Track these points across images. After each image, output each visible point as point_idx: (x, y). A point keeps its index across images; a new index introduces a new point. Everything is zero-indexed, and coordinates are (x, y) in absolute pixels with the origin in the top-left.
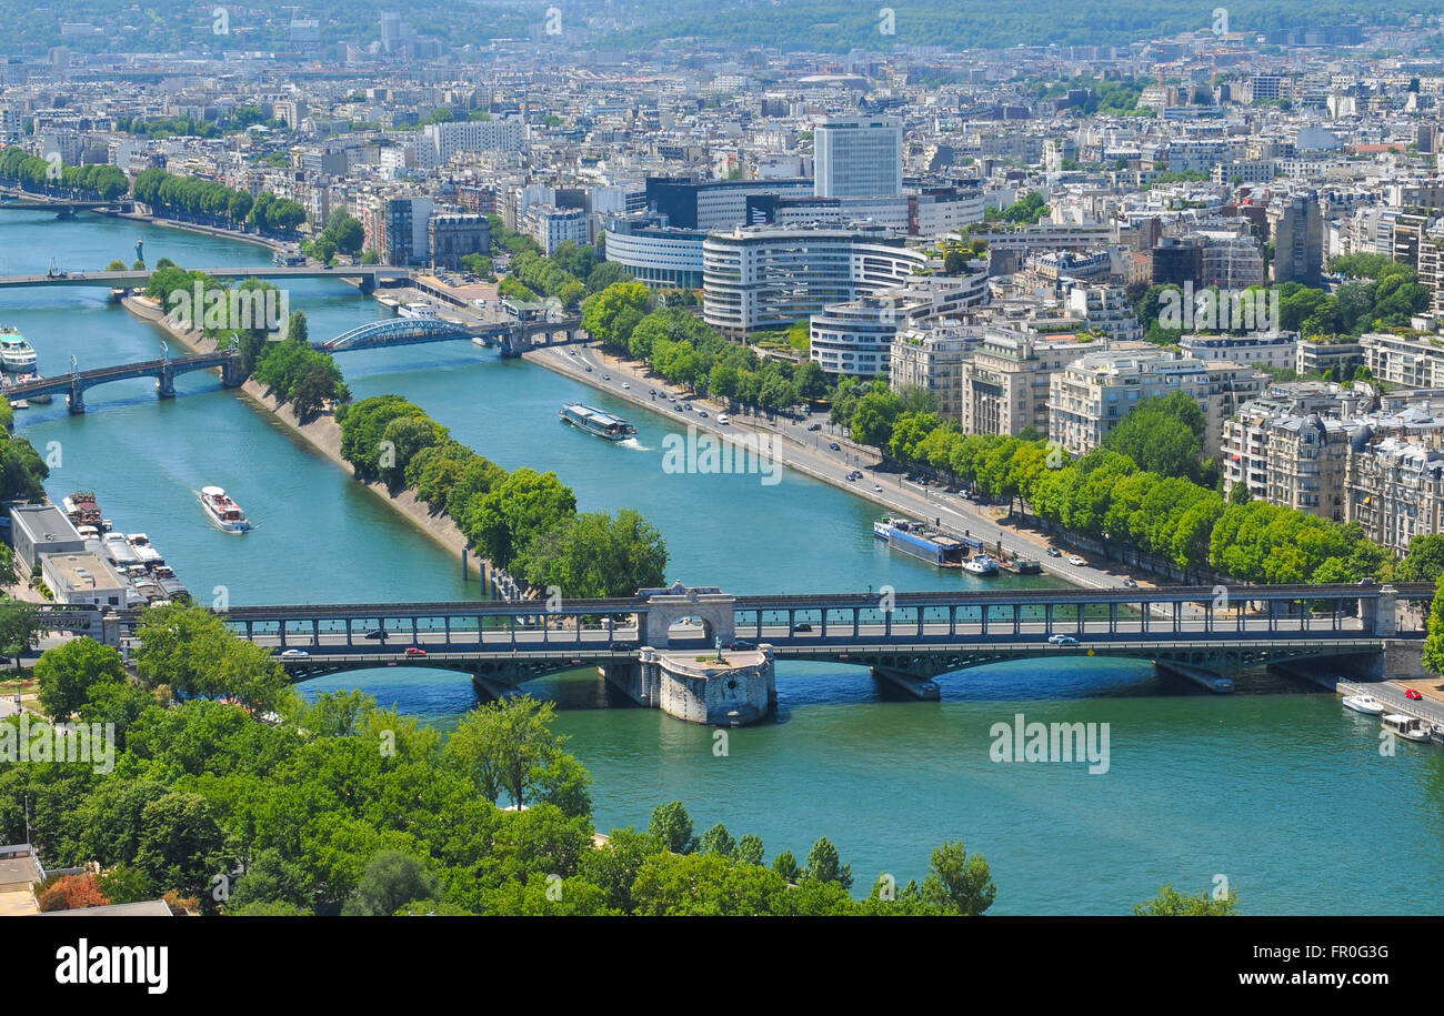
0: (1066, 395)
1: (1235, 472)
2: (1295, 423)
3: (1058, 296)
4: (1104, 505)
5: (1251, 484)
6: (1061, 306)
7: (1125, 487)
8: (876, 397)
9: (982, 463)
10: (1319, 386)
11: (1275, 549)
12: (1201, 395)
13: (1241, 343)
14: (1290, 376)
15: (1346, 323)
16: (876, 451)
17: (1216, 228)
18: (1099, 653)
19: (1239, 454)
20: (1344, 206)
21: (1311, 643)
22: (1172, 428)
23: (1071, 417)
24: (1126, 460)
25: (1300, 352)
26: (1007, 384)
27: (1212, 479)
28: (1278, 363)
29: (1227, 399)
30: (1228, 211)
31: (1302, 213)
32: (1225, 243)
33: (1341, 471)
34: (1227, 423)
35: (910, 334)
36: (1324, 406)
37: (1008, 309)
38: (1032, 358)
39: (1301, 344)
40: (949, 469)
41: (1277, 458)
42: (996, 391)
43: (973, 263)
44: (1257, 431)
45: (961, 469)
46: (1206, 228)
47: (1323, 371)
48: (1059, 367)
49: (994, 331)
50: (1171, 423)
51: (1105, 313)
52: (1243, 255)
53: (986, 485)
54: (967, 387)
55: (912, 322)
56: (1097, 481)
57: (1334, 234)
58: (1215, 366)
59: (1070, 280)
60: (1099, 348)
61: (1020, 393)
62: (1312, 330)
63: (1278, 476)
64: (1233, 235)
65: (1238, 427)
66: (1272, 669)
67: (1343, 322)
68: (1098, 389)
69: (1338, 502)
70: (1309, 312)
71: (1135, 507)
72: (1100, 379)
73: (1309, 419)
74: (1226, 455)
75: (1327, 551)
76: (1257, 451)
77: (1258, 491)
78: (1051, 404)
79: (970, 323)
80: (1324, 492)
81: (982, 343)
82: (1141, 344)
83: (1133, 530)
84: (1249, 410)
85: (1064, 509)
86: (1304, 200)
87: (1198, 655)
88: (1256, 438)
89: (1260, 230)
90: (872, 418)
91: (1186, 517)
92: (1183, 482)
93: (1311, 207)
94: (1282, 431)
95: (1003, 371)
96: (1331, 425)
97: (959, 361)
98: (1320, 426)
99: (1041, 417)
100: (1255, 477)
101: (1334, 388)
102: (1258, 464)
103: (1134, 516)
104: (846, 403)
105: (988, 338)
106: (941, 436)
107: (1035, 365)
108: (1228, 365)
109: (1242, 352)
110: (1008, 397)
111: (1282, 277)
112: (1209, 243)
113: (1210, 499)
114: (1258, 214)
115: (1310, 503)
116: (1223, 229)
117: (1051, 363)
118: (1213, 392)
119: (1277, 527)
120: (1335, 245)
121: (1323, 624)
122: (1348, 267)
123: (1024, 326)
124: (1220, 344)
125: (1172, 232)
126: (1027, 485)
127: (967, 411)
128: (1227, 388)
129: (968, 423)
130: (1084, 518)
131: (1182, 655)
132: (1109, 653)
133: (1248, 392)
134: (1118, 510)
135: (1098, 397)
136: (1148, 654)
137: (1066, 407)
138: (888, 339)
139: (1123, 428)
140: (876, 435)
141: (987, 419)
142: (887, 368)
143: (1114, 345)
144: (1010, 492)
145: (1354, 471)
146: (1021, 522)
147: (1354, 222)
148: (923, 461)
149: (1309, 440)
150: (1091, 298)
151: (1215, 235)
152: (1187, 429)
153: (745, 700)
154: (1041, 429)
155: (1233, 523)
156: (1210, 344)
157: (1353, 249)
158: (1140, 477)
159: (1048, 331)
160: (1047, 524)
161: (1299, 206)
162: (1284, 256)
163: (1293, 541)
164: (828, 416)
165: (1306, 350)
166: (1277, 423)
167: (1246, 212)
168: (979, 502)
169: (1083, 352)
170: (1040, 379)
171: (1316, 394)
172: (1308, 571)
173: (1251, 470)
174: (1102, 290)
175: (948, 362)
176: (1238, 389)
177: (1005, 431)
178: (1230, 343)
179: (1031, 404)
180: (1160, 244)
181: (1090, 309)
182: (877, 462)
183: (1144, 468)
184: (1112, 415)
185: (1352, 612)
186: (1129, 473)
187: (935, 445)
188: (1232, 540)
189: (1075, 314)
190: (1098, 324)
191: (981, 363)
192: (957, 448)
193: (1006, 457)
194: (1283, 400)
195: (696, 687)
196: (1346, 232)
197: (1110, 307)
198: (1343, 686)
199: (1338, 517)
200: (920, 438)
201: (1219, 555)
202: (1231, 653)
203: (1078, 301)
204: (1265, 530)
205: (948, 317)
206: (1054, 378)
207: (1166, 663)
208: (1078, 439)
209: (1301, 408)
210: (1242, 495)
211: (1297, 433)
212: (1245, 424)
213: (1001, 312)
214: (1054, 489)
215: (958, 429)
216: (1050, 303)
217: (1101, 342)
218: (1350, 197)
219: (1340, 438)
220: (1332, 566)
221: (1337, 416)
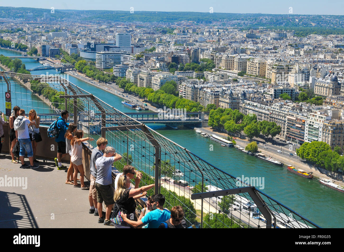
0: (154, 81)
1: (181, 94)
2: (190, 86)
3: (155, 64)
4: (159, 98)
5: (183, 96)
6: (155, 66)
7: (162, 96)
8: (123, 80)
9: (140, 92)
10: (195, 80)
11: (186, 106)
12: (176, 81)
13: (185, 73)
14: (192, 78)
15: (202, 70)
16: (123, 89)
17: (182, 53)
18: (156, 123)
19: (181, 91)
20: (203, 50)
21: (190, 121)
22: (171, 86)
23: (155, 84)
24: (163, 91)
25: (194, 74)
26: (145, 79)
27: (177, 95)
28: (191, 76)
29: (181, 82)
30: (184, 51)
31: (196, 51)
32: (183, 56)
33: (197, 94)
34: (180, 86)
35: (129, 70)
36: (195, 83)
37: (146, 66)
38: (149, 74)
39: (194, 73)
40: (135, 93)
41: (188, 91)
42: (143, 80)
43: (141, 58)
44: (184, 87)
45: (137, 93)
46: (180, 53)
47: (197, 78)
48: (154, 76)
49: (143, 70)
50: (171, 85)
51: (162, 67)
52: (186, 58)
53: (140, 95)
54: (139, 79)
55: (130, 68)
56: (158, 95)
57: (201, 55)
58: (179, 76)
59: (157, 61)
60: (160, 73)
61: (147, 80)
62: (196, 71)
63: (188, 94)
64: (185, 55)
65: (181, 86)
66: (184, 126)
67: (201, 70)
68: (160, 80)
69: (197, 99)
70: (196, 68)
71: (164, 99)
72: (160, 78)
73: (193, 85)
74: (180, 91)
75: (194, 107)
76: (184, 90)
77: (184, 97)
78: (152, 82)
79: (140, 68)
80: (195, 96)
81: (141, 71)
82: (168, 72)
83: (163, 103)
84: (183, 83)
85: (153, 99)
86: (196, 49)
87: (172, 123)
88: (184, 88)
89: (189, 54)
90: (122, 84)
91: (172, 101)
92: (173, 95)
93: (197, 50)
94: (188, 87)
95: (144, 76)
96: (196, 86)
97: (137, 75)
98: (194, 86)
99: (151, 84)
100: (184, 94)
101: (197, 80)
102: (184, 92)
103: (164, 101)
104: (118, 81)
105: (142, 71)
106: (134, 87)
107: (150, 76)
108: (181, 76)
109: (185, 74)
110: (145, 81)
111: (192, 62)
112: (181, 56)
113: (176, 98)
114: (189, 51)
115: (193, 99)
116: (183, 54)
117: (152, 75)
118: (178, 80)
119: (186, 103)
120: (201, 57)
121: (193, 118)
122: (203, 60)
123: (148, 69)
124: (181, 73)
125: (175, 54)
126: (147, 95)
127: (138, 83)
128: (181, 80)
129: (138, 85)
130: (156, 100)
131: (169, 123)
132: (157, 123)
133: (184, 81)
134: (161, 100)
135: (159, 81)
136: (164, 123)
137: (154, 83)
138: (126, 71)
139: (164, 86)
140: (123, 87)
141: (142, 84)
142: (126, 76)
143: (163, 72)
144: (144, 97)
145: (199, 94)
146: (146, 101)
147: (204, 53)
148: (131, 91)
149: (193, 88)
150: (160, 64)
151: (182, 55)
152: (173, 86)
153: (97, 130)
154: (150, 86)
155: (179, 102)
156: (180, 73)
157: (204, 58)
158: (165, 94)
159: (153, 70)
160: (150, 102)
161: (195, 50)
162: (193, 58)
163: (188, 105)
164: (115, 84)
165: (195, 74)
166: (188, 86)
167: (187, 51)
168: (140, 98)
169: (158, 73)
170: (150, 78)
171: (194, 81)
172: (191, 110)
173: (183, 93)
174: (162, 63)
175: (136, 75)
176: (183, 80)
177: (145, 86)
178: (183, 73)
179: (149, 82)
180: (173, 56)
181: (160, 66)
182: (123, 91)
183: (166, 93)
184: (162, 84)
185: (197, 116)
186: (163, 93)
187: (133, 89)
188: (179, 105)
189: (157, 67)
190: (161, 69)
191: (141, 75)
192: (136, 89)
193: (144, 91)
194: (189, 82)
195: (88, 128)
196: (203, 55)
197: (163, 66)
198: (195, 128)
199: (197, 101)
200: (131, 87)
201: (177, 107)
202: (178, 123)
203: (158, 65)
204: (184, 103)
205: (136, 67)
206: (153, 78)
207: (167, 125)
208: (156, 88)
209: (192, 83)
210: (182, 97)
211: (191, 87)
212: (183, 86)
213: (145, 66)
214: (151, 96)
215: (137, 86)
216: (154, 65)
217: (161, 72)
218: (204, 49)
219: (197, 88)
220: (194, 109)
221: (197, 85)
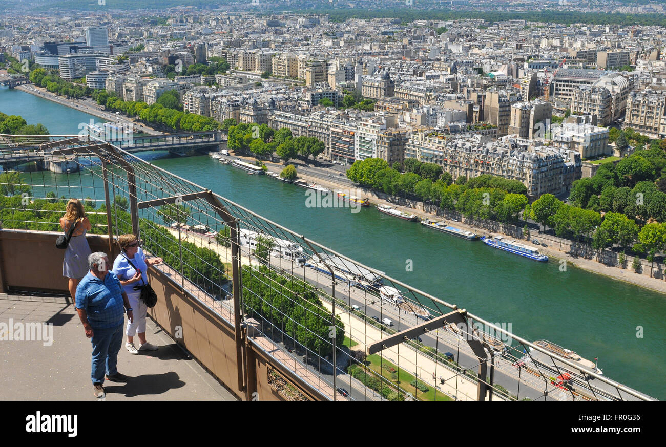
0: (147, 91)
1: (186, 107)
2: (198, 95)
3: (146, 68)
4: (156, 116)
5: (190, 109)
6: (147, 70)
7: (160, 112)
8: (103, 94)
9: (128, 108)
10: (204, 87)
11: (194, 124)
12: (179, 90)
13: (189, 78)
14: (200, 85)
15: (212, 72)
16: (104, 106)
17: (182, 51)
18: (155, 150)
19: (187, 103)
20: (211, 46)
21: (203, 144)
22: (172, 98)
23: (149, 96)
24: (161, 106)
25: (202, 79)
26: (134, 89)
27: (181, 109)
28: (197, 82)
29: (185, 91)
30: (185, 47)
31: (201, 47)
32: (184, 55)
33: (209, 106)
34: (184, 96)
35: (110, 78)
36: (205, 91)
37: (134, 72)
38: (139, 83)
39: (202, 77)
40: (121, 110)
41: (195, 103)
42: (131, 91)
43: (125, 61)
44: (190, 97)
45: (124, 110)
46: (179, 51)
47: (206, 83)
48: (145, 85)
49: (130, 77)
50: (172, 96)
51: (157, 72)
52: (189, 57)
53: (129, 113)
54: (124, 91)
55: (110, 75)
56: (154, 111)
57: (209, 52)
58: (181, 83)
59: (148, 64)
60: (155, 80)
61: (137, 91)
62: (205, 74)
63: (196, 107)
64: (186, 53)
65: (186, 97)
66: (195, 150)
67: (211, 72)
68: (154, 89)
69: (209, 113)
70: (203, 70)
71: (163, 116)
72: (155, 87)
73: (202, 94)
74: (184, 103)
75: (206, 124)
76: (191, 102)
77: (191, 111)
78: (144, 93)
79: (125, 75)
80: (206, 110)
81: (127, 80)
82: (165, 79)
83: (163, 121)
84: (189, 93)
85: (147, 117)
86: (201, 45)
87: (178, 149)
88: (190, 99)
89: (192, 52)
90: (102, 99)
91: (175, 118)
92: (175, 110)
93: (203, 46)
94: (196, 97)
95: (132, 86)
96: (207, 95)
97: (122, 84)
98: (204, 96)
99: (142, 97)
100: (191, 108)
101: (207, 87)
102: (191, 105)
103: (163, 118)
104: (95, 95)
105: (128, 79)
106: (118, 102)
107: (140, 85)
108: (184, 83)
109: (189, 79)
110: (134, 92)
111: (198, 62)
112: (181, 55)
113: (180, 113)
114: (192, 48)
115: (203, 113)
116: (184, 51)
117: (144, 84)
118: (181, 89)
119: (195, 119)
120: (209, 55)
121: (205, 140)
122: (213, 59)
123: (137, 75)
124: (184, 78)
125: (172, 52)
126: (139, 112)
127: (125, 96)
128: (184, 88)
129: (125, 99)
130: (152, 119)
131: (174, 149)
132: (158, 150)
133: (189, 89)
134: (159, 117)
135: (155, 91)
136: (167, 149)
137: (148, 94)
138: (105, 80)
139: (161, 98)
140: (103, 103)
141: (129, 97)
142: (105, 87)
143: (158, 79)
144: (135, 114)
145: (212, 105)
146: (138, 121)
147: (213, 49)
148: (115, 108)
149: (202, 99)
150: (153, 68)
151: (182, 53)
152: (175, 98)
153: (71, 167)
154: (142, 99)
155: (185, 118)
156: (181, 78)
157: (213, 56)
158: (164, 109)
159: (143, 76)
160: (144, 121)
161: (200, 46)
162: (198, 57)
163: (198, 122)
164: (91, 99)
165: (203, 79)
166: (195, 95)
167: (189, 47)
168: (128, 117)
169: (151, 81)
170: (141, 88)
171: (204, 89)
172: (202, 128)
173: (190, 106)
174: (155, 66)
175: (119, 85)
176: (187, 88)
177: (134, 100)
178: (186, 78)
179: (140, 94)
180: (170, 55)
181: (153, 71)
182: (104, 109)
183: (165, 107)
184: (158, 95)
185: (212, 137)
186: (161, 108)
187: (117, 104)
188: (185, 122)
189: (150, 72)
190: (155, 75)
191: (127, 84)
192: (122, 105)
193: (134, 106)
194: (196, 90)
195: (59, 164)
196: (211, 52)
197: (158, 70)
198: (210, 153)
199: (209, 116)
200: (114, 103)
201: (183, 126)
202: (186, 148)
203: (150, 69)
204: (192, 120)
205: (119, 74)
206: (144, 87)
207: (171, 151)
208: (150, 101)
209: (200, 92)
210: (188, 112)
211: (199, 98)
212: (188, 96)
213: (132, 72)
214: (144, 113)
215: (123, 100)
216: (144, 70)
217: (155, 79)
218: (212, 44)
219: (209, 98)
220: (207, 127)
221: (208, 93)
